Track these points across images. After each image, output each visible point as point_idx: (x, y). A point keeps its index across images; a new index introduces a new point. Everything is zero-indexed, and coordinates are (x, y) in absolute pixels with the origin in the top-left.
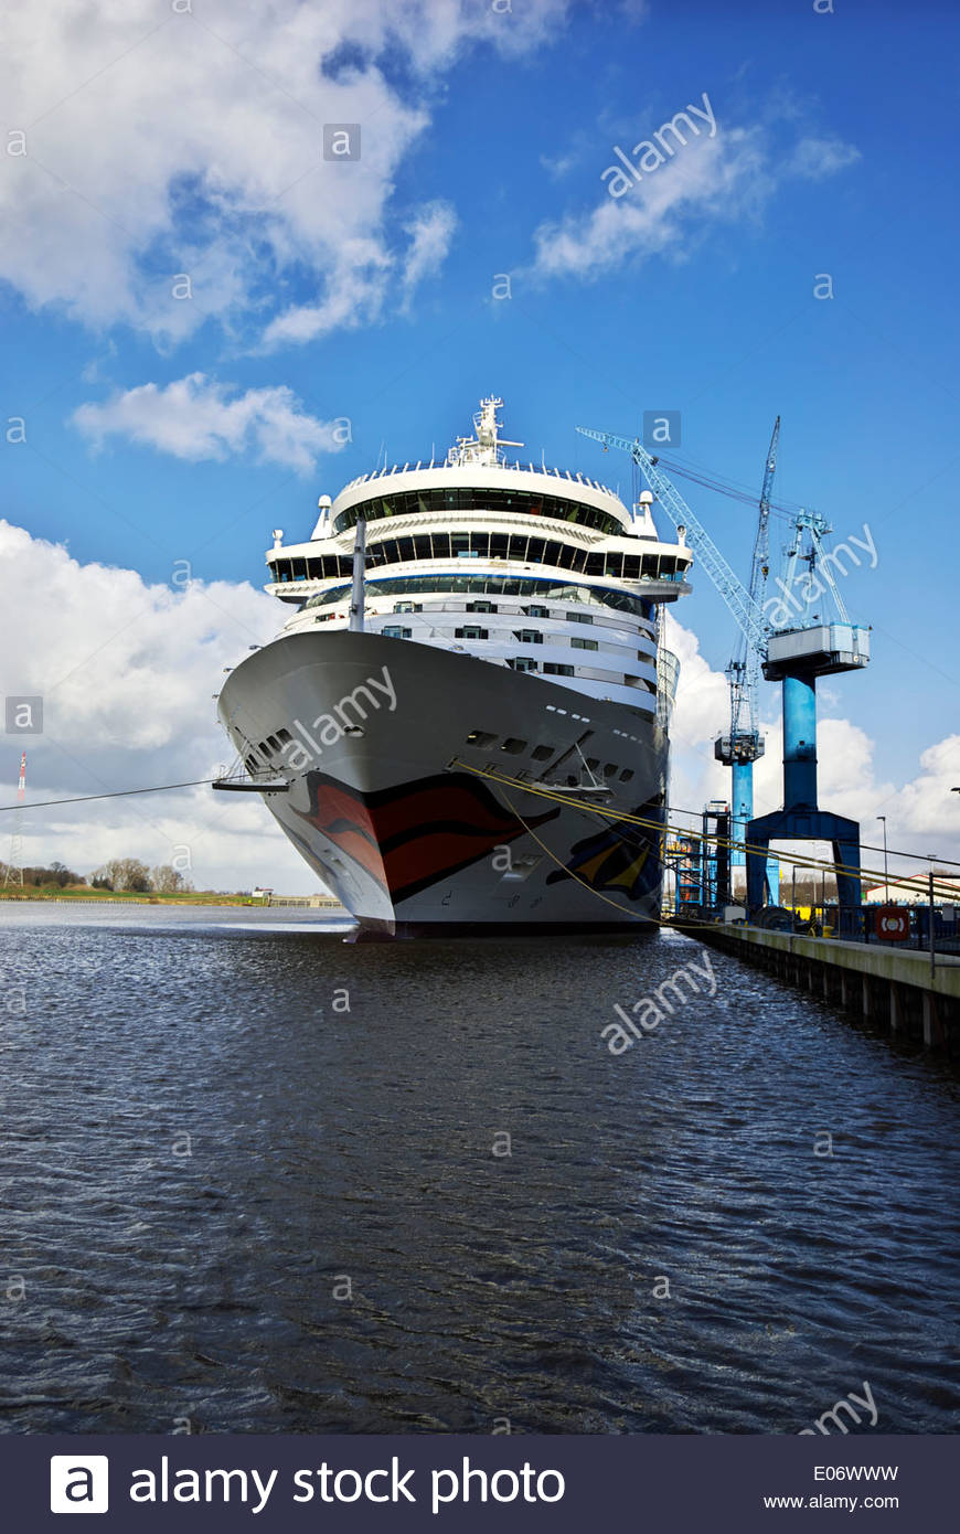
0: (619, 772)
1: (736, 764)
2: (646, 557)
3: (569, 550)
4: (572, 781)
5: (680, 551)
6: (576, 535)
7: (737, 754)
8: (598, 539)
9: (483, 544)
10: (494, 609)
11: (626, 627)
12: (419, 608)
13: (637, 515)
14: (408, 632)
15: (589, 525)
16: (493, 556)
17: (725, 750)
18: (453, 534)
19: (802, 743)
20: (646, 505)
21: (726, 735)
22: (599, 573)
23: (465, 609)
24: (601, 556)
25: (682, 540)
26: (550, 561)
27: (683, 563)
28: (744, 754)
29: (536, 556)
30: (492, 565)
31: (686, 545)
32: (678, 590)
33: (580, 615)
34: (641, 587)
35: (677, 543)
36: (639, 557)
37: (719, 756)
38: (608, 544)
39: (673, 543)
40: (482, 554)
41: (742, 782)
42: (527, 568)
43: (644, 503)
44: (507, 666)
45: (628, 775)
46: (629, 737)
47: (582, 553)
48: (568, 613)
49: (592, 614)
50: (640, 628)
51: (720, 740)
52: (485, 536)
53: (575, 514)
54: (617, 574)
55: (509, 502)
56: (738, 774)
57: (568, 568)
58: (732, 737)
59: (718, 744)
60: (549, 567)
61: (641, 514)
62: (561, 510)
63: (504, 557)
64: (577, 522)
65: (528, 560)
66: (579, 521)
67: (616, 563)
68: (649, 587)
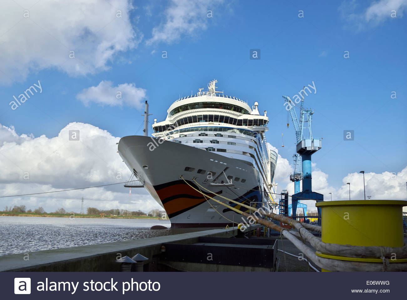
0: (240, 180)
1: (295, 181)
2: (254, 120)
3: (232, 119)
4: (222, 182)
5: (265, 118)
6: (233, 114)
7: (295, 179)
8: (240, 115)
9: (206, 118)
10: (207, 135)
11: (247, 139)
12: (186, 136)
13: (254, 109)
14: (180, 142)
15: (237, 111)
16: (209, 121)
17: (293, 178)
18: (198, 116)
19: (307, 173)
20: (256, 106)
21: (293, 173)
22: (241, 125)
23: (198, 135)
24: (241, 120)
25: (265, 115)
26: (226, 122)
27: (265, 121)
28: (297, 178)
29: (222, 121)
30: (209, 124)
31: (267, 116)
32: (264, 129)
33: (232, 136)
34: (254, 129)
35: (264, 116)
36: (252, 120)
37: (291, 180)
38: (243, 117)
39: (263, 116)
40: (206, 121)
41: (297, 186)
42: (219, 124)
43: (256, 105)
44: (205, 150)
45: (243, 181)
46: (242, 169)
47: (236, 120)
48: (228, 136)
49: (236, 135)
50: (251, 140)
51: (291, 175)
52: (207, 116)
53: (233, 108)
54: (246, 125)
55: (213, 106)
56: (296, 184)
57: (232, 124)
58: (294, 174)
59: (291, 176)
60: (226, 124)
61: (255, 109)
62: (229, 107)
63: (212, 121)
64: (233, 110)
65: (219, 122)
66: (234, 110)
67: (246, 122)
68: (256, 129)
